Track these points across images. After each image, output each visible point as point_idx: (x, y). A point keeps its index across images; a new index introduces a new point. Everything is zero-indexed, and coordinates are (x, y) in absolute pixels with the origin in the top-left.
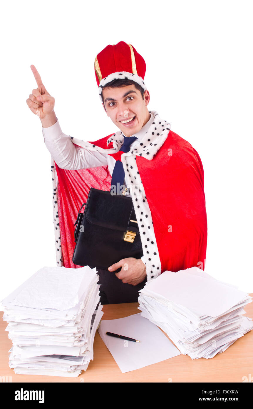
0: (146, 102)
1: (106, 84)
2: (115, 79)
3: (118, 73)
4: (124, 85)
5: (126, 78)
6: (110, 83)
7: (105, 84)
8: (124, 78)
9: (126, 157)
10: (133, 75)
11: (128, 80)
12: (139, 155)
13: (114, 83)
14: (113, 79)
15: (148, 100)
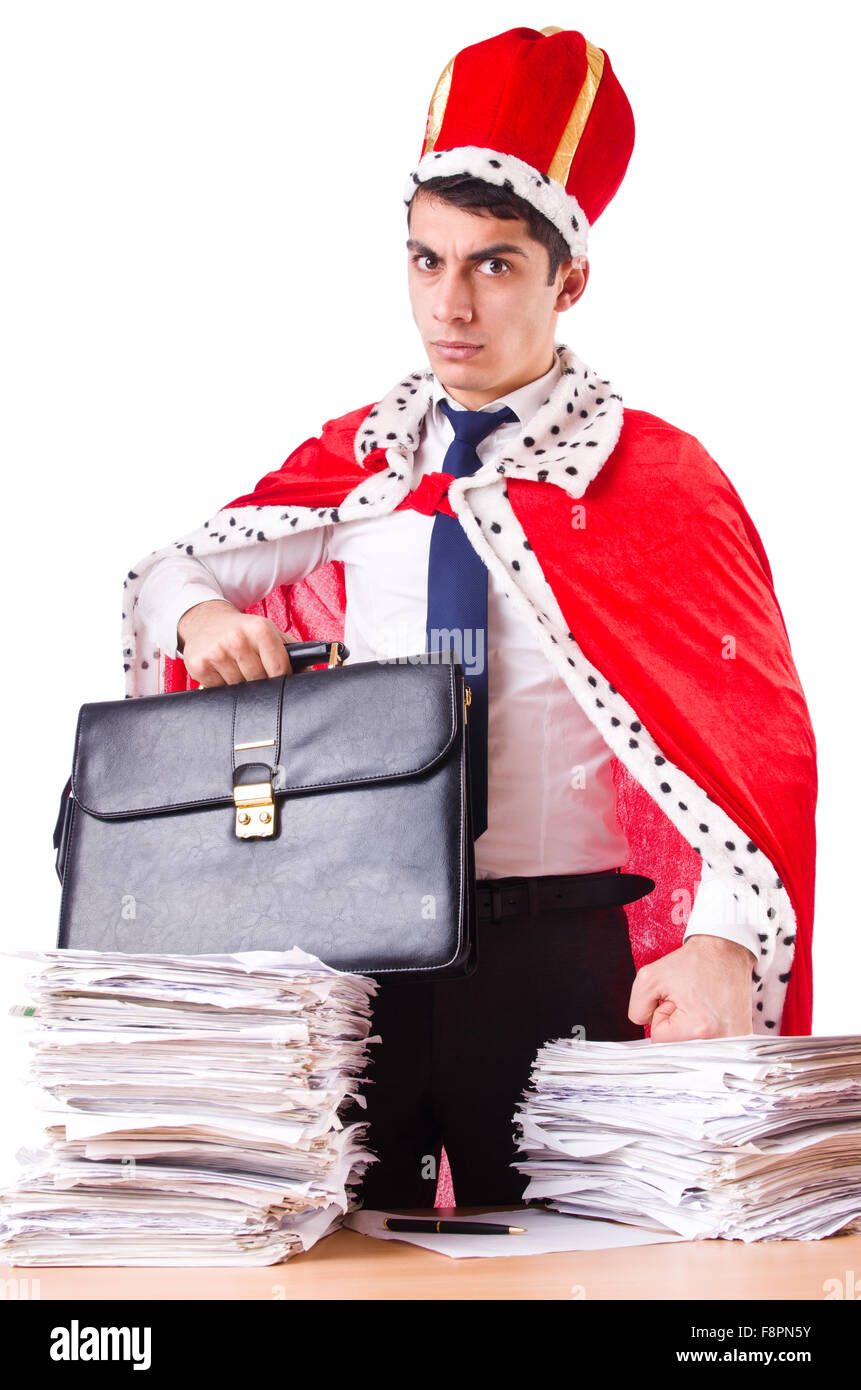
0: (561, 296)
1: (434, 179)
2: (467, 175)
3: (489, 154)
4: (485, 212)
5: (508, 187)
6: (446, 179)
7: (431, 177)
8: (500, 182)
9: (467, 492)
10: (539, 184)
11: (514, 194)
12: (535, 478)
13: (457, 186)
14: (460, 171)
15: (575, 296)
